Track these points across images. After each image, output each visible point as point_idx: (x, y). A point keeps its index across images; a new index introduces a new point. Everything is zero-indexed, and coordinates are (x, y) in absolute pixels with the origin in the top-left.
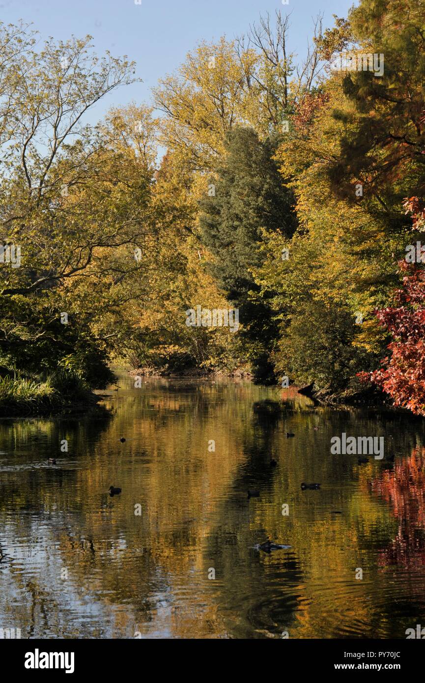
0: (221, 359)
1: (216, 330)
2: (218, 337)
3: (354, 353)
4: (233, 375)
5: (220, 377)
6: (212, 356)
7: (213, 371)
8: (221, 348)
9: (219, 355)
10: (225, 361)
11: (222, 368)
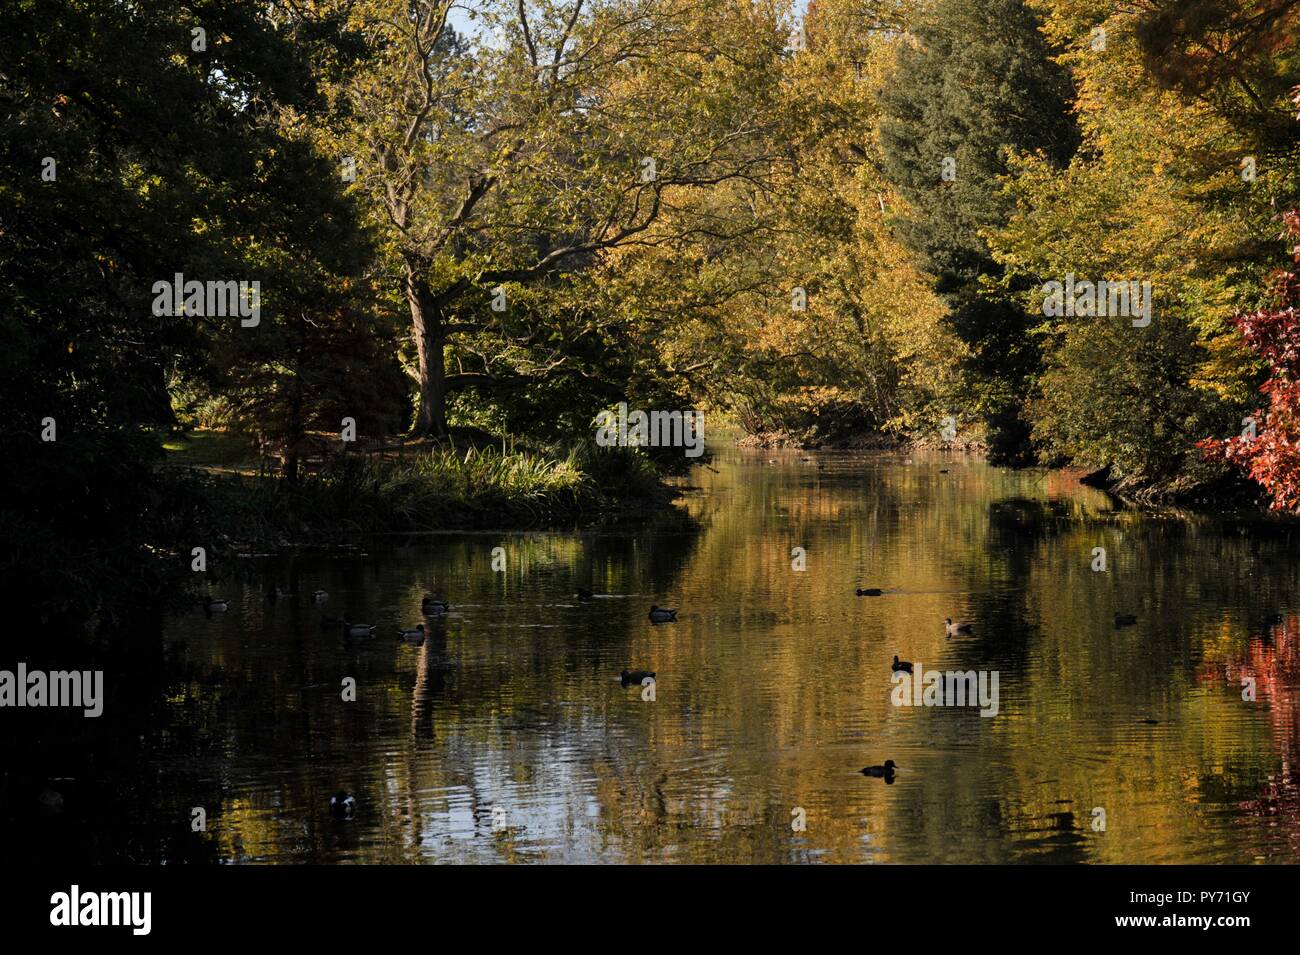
0: (924, 414)
1: (914, 356)
2: (920, 371)
3: (1194, 402)
4: (949, 448)
5: (922, 450)
6: (907, 409)
7: (909, 439)
8: (925, 392)
9: (920, 406)
10: (934, 419)
11: (926, 434)
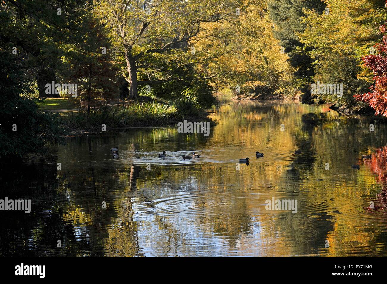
0: (286, 89)
1: (283, 71)
2: (285, 76)
3: (360, 83)
4: (294, 99)
5: (287, 99)
6: (281, 87)
7: (282, 96)
8: (286, 82)
9: (285, 86)
10: (289, 90)
11: (287, 95)
